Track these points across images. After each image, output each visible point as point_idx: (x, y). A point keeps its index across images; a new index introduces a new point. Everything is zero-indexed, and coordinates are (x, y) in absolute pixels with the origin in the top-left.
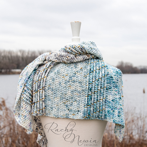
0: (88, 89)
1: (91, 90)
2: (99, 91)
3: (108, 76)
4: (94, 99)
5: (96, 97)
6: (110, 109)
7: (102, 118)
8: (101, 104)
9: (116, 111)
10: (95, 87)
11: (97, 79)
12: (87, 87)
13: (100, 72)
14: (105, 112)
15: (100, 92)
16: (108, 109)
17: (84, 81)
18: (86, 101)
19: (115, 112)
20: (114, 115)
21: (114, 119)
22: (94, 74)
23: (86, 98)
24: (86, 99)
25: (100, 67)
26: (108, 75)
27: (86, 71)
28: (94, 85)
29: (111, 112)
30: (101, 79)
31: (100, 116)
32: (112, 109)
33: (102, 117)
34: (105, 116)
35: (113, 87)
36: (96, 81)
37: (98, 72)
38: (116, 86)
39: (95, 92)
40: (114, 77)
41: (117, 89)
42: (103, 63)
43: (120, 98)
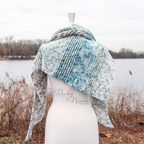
0: (62, 60)
1: (63, 61)
2: (68, 64)
3: (78, 56)
4: (64, 67)
5: (65, 66)
6: (72, 77)
8: (67, 73)
9: (76, 80)
10: (66, 61)
11: (70, 56)
12: (62, 58)
13: (73, 52)
14: (68, 78)
15: (69, 65)
17: (61, 54)
18: (59, 66)
20: (74, 82)
21: (73, 84)
22: (69, 52)
23: (59, 64)
24: (59, 65)
25: (75, 49)
26: (78, 55)
27: (64, 48)
28: (66, 59)
29: (73, 80)
30: (73, 57)
31: (64, 80)
32: (74, 78)
33: (66, 81)
34: (68, 80)
35: (80, 64)
36: (69, 57)
37: (72, 52)
38: (82, 64)
39: (65, 63)
40: (82, 58)
41: (82, 66)
42: (79, 46)
43: (83, 72)
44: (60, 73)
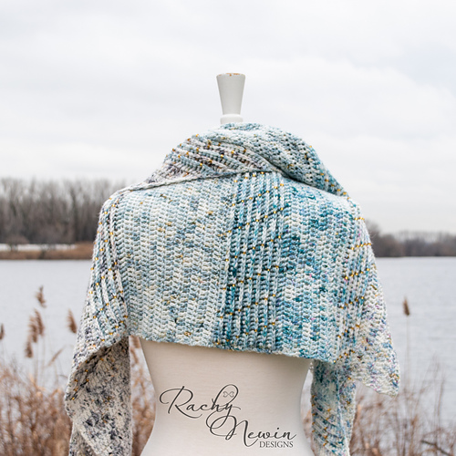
0: (229, 270)
1: (235, 272)
2: (258, 277)
3: (286, 235)
4: (245, 297)
5: (250, 291)
6: (290, 323)
7: (267, 348)
8: (265, 311)
9: (308, 327)
10: (247, 268)
11: (254, 245)
12: (227, 263)
13: (265, 229)
14: (277, 332)
15: (262, 280)
16: (285, 322)
17: (219, 249)
18: (223, 300)
19: (304, 328)
20: (301, 337)
21: (302, 347)
22: (246, 232)
23: (224, 292)
24: (224, 296)
25: (266, 214)
26: (287, 232)
27: (222, 222)
28: (244, 261)
29: (294, 330)
30: (266, 246)
31: (261, 344)
32: (295, 323)
33: (269, 345)
34: (277, 341)
35: (301, 263)
36: (250, 251)
37: (256, 228)
38: (310, 260)
39: (246, 278)
40: (302, 236)
41: (311, 268)
42: (275, 199)
43: (322, 289)
44: (238, 322)
